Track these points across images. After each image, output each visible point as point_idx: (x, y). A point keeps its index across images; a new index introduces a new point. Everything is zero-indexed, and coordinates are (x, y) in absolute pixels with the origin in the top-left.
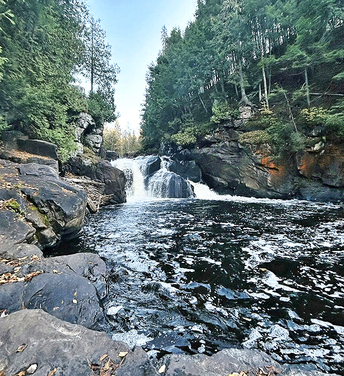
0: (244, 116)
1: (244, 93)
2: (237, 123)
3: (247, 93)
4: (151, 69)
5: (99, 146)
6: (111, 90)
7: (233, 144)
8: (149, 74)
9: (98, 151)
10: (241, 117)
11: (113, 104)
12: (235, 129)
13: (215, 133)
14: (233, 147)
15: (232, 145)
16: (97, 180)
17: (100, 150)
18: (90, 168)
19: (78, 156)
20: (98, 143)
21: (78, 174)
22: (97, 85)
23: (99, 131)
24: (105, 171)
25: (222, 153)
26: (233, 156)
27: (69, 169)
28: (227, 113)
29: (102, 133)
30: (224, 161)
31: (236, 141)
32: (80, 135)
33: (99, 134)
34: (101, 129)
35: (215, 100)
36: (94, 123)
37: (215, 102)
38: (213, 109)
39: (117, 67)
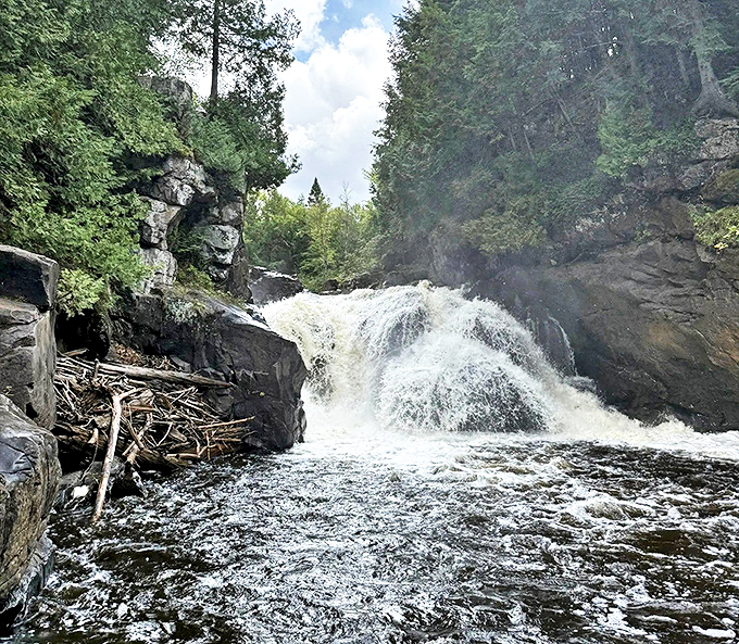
0: (714, 150)
1: (707, 74)
2: (690, 176)
3: (718, 74)
4: (402, 24)
5: (228, 258)
6: (274, 89)
7: (678, 248)
8: (397, 41)
9: (224, 274)
10: (705, 156)
11: (279, 131)
12: (683, 195)
13: (611, 210)
14: (680, 260)
15: (675, 251)
16: (210, 370)
17: (231, 274)
18: (189, 329)
19: (154, 291)
20: (224, 252)
21: (151, 352)
22: (233, 75)
23: (231, 213)
24: (235, 339)
25: (640, 282)
26: (679, 291)
27: (126, 334)
28: (652, 143)
29: (239, 219)
30: (649, 311)
31: (688, 238)
32: (165, 227)
33: (231, 223)
34: (235, 208)
35: (609, 104)
36: (211, 190)
37: (608, 109)
38: (603, 134)
39: (292, 20)
